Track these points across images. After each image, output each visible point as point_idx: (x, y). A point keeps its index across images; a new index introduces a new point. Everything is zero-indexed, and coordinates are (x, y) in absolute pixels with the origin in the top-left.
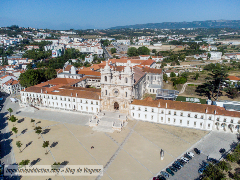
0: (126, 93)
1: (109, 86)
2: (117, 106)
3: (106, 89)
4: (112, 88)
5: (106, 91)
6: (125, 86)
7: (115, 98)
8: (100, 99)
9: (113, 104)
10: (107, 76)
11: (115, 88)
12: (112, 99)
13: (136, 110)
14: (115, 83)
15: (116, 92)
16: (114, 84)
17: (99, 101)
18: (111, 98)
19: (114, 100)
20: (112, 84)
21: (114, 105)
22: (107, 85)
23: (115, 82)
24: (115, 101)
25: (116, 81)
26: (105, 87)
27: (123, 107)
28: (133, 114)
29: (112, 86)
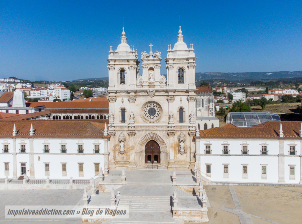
0: (181, 110)
1: (133, 94)
2: (153, 152)
3: (123, 106)
4: (141, 100)
5: (123, 111)
6: (178, 91)
7: (150, 128)
8: (105, 134)
9: (143, 148)
10: (126, 67)
11: (149, 99)
12: (141, 132)
13: (217, 155)
14: (151, 85)
15: (152, 112)
16: (146, 88)
17: (101, 142)
18: (139, 128)
19: (148, 132)
20: (141, 89)
21: (146, 151)
22: (125, 94)
23: (150, 83)
24: (149, 138)
25: (152, 80)
26: (119, 99)
27: (175, 152)
28: (208, 169)
29: (141, 94)
